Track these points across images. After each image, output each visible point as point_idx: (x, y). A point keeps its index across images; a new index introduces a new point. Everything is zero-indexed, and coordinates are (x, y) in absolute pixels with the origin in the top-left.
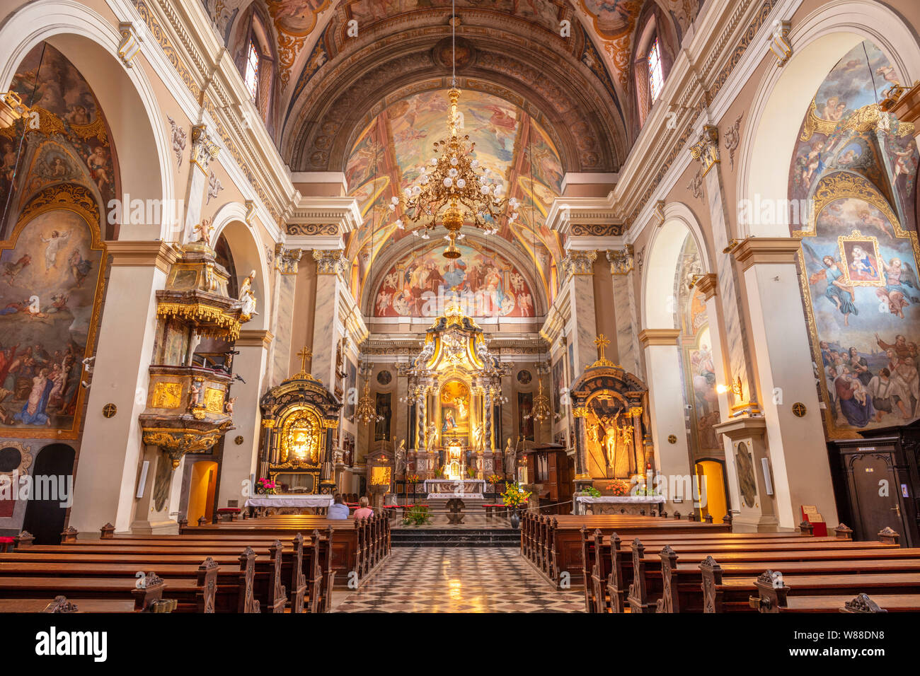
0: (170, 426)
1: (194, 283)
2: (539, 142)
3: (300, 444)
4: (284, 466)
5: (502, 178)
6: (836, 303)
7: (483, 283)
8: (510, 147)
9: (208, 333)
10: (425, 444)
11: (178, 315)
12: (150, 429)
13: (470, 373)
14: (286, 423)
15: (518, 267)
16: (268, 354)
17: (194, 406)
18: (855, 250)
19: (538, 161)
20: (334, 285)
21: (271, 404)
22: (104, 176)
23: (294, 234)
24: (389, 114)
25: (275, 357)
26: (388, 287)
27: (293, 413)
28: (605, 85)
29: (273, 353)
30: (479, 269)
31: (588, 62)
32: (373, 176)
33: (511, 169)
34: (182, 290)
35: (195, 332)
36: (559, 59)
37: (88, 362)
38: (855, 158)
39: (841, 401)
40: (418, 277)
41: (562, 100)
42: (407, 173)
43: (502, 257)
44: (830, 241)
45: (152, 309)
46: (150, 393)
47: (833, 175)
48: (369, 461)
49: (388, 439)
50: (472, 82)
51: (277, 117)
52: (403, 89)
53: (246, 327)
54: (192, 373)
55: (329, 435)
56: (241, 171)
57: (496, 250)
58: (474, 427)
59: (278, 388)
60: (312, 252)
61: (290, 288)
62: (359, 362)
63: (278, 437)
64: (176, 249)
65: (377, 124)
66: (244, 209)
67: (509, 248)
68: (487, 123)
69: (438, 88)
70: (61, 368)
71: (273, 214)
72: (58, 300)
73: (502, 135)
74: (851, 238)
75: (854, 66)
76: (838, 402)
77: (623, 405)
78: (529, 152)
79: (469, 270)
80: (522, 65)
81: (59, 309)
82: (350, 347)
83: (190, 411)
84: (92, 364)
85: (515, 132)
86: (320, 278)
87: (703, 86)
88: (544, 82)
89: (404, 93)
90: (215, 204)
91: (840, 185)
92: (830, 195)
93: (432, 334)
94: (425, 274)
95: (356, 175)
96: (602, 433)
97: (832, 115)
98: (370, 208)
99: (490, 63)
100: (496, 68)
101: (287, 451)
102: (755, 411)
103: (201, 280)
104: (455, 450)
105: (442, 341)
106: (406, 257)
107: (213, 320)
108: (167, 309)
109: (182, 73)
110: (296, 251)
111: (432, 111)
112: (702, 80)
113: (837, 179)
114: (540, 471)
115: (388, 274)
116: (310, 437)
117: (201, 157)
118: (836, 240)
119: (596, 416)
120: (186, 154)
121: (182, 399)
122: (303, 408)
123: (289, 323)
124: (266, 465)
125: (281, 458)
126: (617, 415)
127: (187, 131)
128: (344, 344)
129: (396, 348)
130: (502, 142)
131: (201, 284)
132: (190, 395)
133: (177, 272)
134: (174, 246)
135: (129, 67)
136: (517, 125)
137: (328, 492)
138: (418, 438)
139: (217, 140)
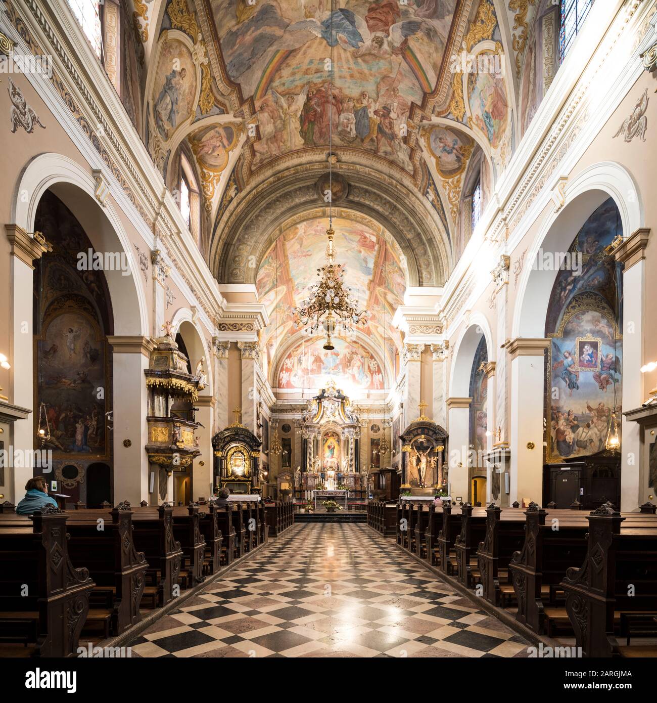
0: (164, 453)
1: (167, 364)
2: (392, 261)
3: (238, 466)
4: (230, 478)
5: (365, 288)
6: (566, 382)
7: (350, 365)
8: (371, 265)
9: (178, 397)
10: (312, 469)
11: (159, 385)
12: (152, 454)
13: (340, 425)
14: (229, 454)
15: (374, 354)
16: (214, 411)
17: (177, 441)
18: (586, 347)
19: (390, 276)
20: (253, 367)
21: (219, 442)
22: (96, 289)
23: (224, 330)
24: (284, 237)
25: (218, 413)
26: (287, 368)
27: (233, 447)
28: (440, 217)
29: (217, 411)
30: (348, 356)
31: (429, 197)
32: (275, 286)
33: (371, 281)
34: (160, 369)
35: (170, 396)
36: (408, 194)
37: (109, 414)
38: (599, 282)
39: (558, 442)
40: (307, 360)
41: (409, 228)
42: (298, 284)
43: (363, 347)
44: (571, 340)
45: (144, 382)
46: (150, 433)
47: (582, 294)
48: (278, 479)
49: (290, 466)
50: (344, 212)
51: (205, 241)
52: (295, 217)
53: (202, 393)
54: (173, 421)
55: (255, 461)
56: (186, 284)
57: (359, 342)
58: (343, 459)
59: (222, 433)
60: (237, 343)
61: (224, 368)
62: (270, 418)
63: (224, 462)
64: (153, 342)
65: (276, 245)
66: (190, 313)
67: (368, 341)
68: (355, 245)
69: (320, 217)
70: (92, 418)
71: (209, 316)
72: (81, 375)
73: (366, 254)
74: (584, 339)
75: (609, 212)
76: (556, 442)
77: (433, 444)
78: (384, 269)
79: (341, 356)
80: (381, 198)
81: (84, 381)
82: (264, 407)
83: (175, 444)
84: (112, 415)
85: (375, 253)
86: (243, 361)
87: (505, 224)
88: (397, 213)
89: (295, 221)
90: (172, 309)
91: (585, 301)
92: (577, 308)
93: (316, 400)
94: (312, 359)
95: (262, 285)
96: (419, 461)
97: (588, 249)
98: (273, 311)
99: (358, 196)
100: (362, 200)
101: (231, 470)
102: (506, 446)
103: (171, 362)
104: (331, 473)
105: (323, 405)
106: (299, 346)
107: (182, 389)
108: (152, 382)
109: (139, 208)
110: (226, 343)
111: (315, 235)
112: (505, 219)
113: (584, 297)
114: (381, 483)
115: (287, 358)
116: (244, 462)
117: (160, 275)
118: (574, 340)
119: (416, 451)
120: (149, 272)
121: (169, 437)
122: (238, 445)
123: (225, 391)
124: (219, 478)
125: (227, 474)
126: (429, 450)
127: (148, 255)
128: (260, 406)
129: (292, 409)
130: (365, 261)
131: (171, 365)
132: (174, 434)
133: (155, 356)
134: (151, 340)
135: (104, 206)
136: (376, 248)
137: (256, 493)
138: (308, 466)
139: (168, 261)
